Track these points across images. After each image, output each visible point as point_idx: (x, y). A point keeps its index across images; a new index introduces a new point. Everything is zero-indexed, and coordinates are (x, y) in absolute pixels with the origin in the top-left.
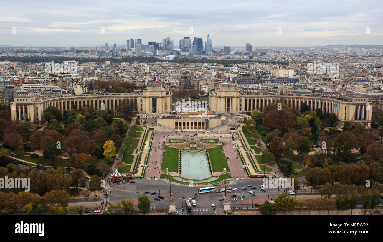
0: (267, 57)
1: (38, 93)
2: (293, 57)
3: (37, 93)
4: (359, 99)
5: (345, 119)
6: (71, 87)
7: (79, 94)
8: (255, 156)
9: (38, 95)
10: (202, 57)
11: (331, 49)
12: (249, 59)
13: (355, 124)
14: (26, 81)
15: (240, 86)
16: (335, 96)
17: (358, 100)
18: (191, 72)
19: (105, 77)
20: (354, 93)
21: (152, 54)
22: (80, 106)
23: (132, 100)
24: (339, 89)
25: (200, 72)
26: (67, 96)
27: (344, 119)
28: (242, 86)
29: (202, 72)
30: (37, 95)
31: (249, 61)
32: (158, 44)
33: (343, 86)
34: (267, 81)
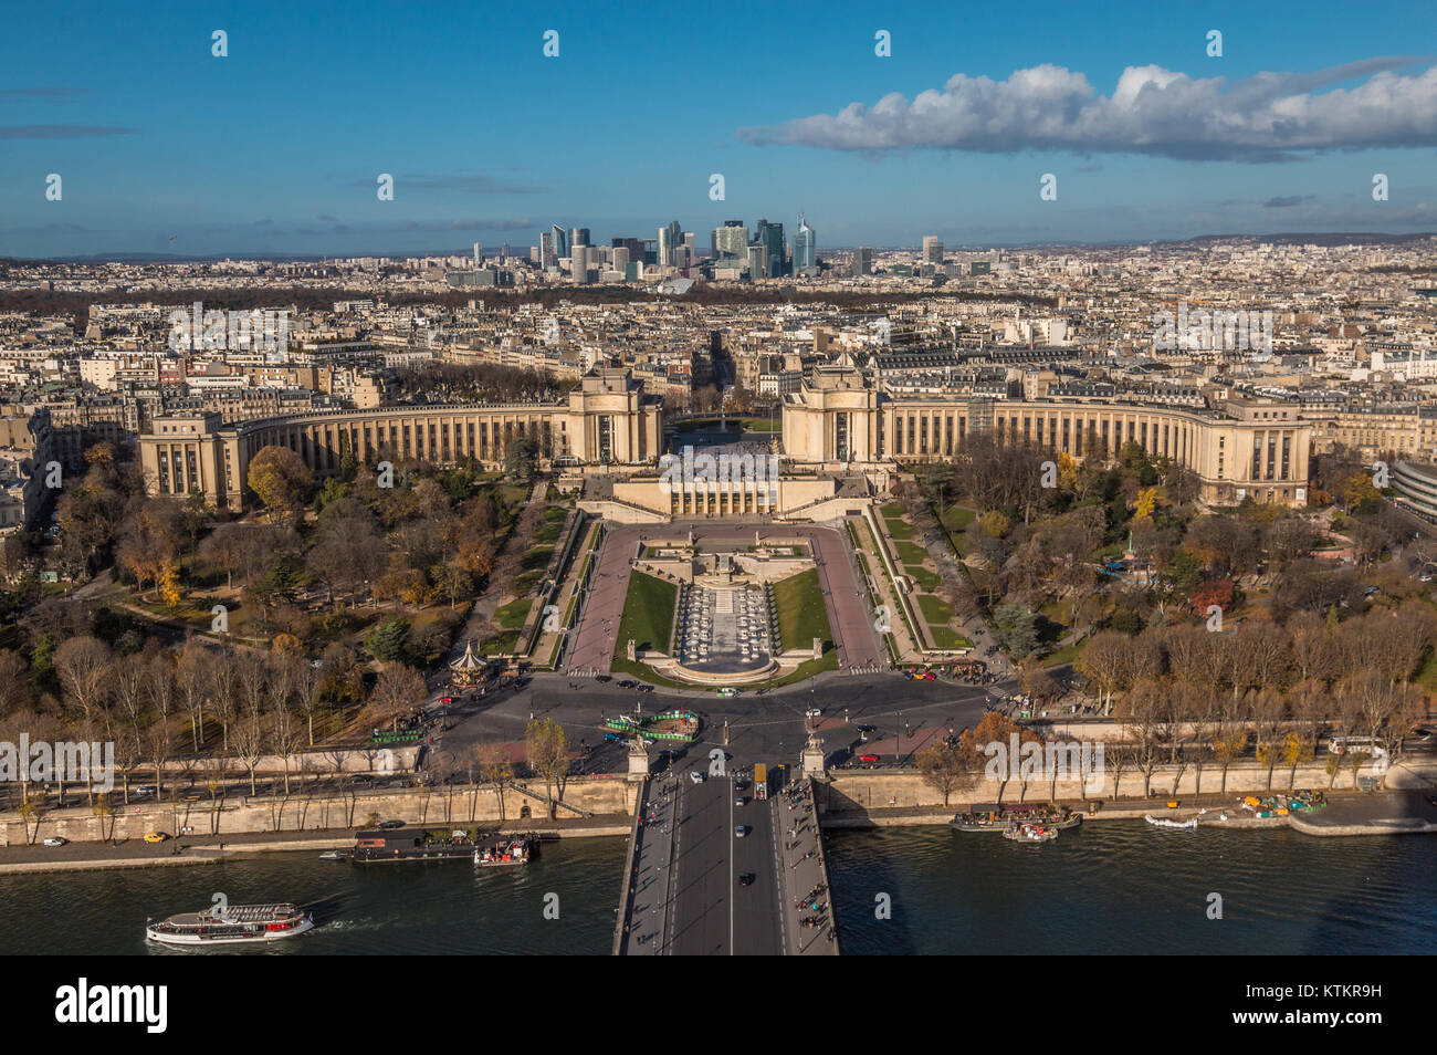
0: (991, 281)
1: (235, 406)
2: (1077, 279)
3: (231, 406)
4: (1265, 410)
5: (1220, 477)
6: (343, 384)
7: (369, 406)
8: (919, 598)
9: (235, 410)
10: (780, 283)
11: (1205, 250)
12: (932, 287)
13: (1252, 494)
14: (197, 368)
15: (884, 374)
16: (1193, 401)
17: (1261, 415)
18: (733, 330)
19: (459, 352)
20: (1257, 392)
21: (623, 275)
22: (368, 444)
23: (534, 424)
24: (1207, 381)
25: (764, 330)
26: (325, 414)
27: (1217, 477)
28: (891, 373)
29: (771, 330)
30: (231, 410)
31: (930, 295)
32: (643, 243)
33: (1222, 368)
34: (974, 356)
